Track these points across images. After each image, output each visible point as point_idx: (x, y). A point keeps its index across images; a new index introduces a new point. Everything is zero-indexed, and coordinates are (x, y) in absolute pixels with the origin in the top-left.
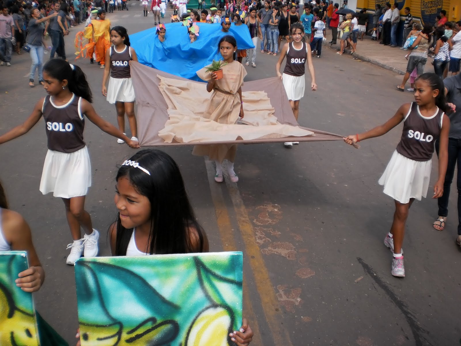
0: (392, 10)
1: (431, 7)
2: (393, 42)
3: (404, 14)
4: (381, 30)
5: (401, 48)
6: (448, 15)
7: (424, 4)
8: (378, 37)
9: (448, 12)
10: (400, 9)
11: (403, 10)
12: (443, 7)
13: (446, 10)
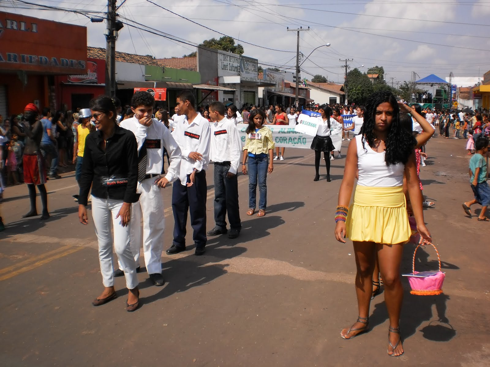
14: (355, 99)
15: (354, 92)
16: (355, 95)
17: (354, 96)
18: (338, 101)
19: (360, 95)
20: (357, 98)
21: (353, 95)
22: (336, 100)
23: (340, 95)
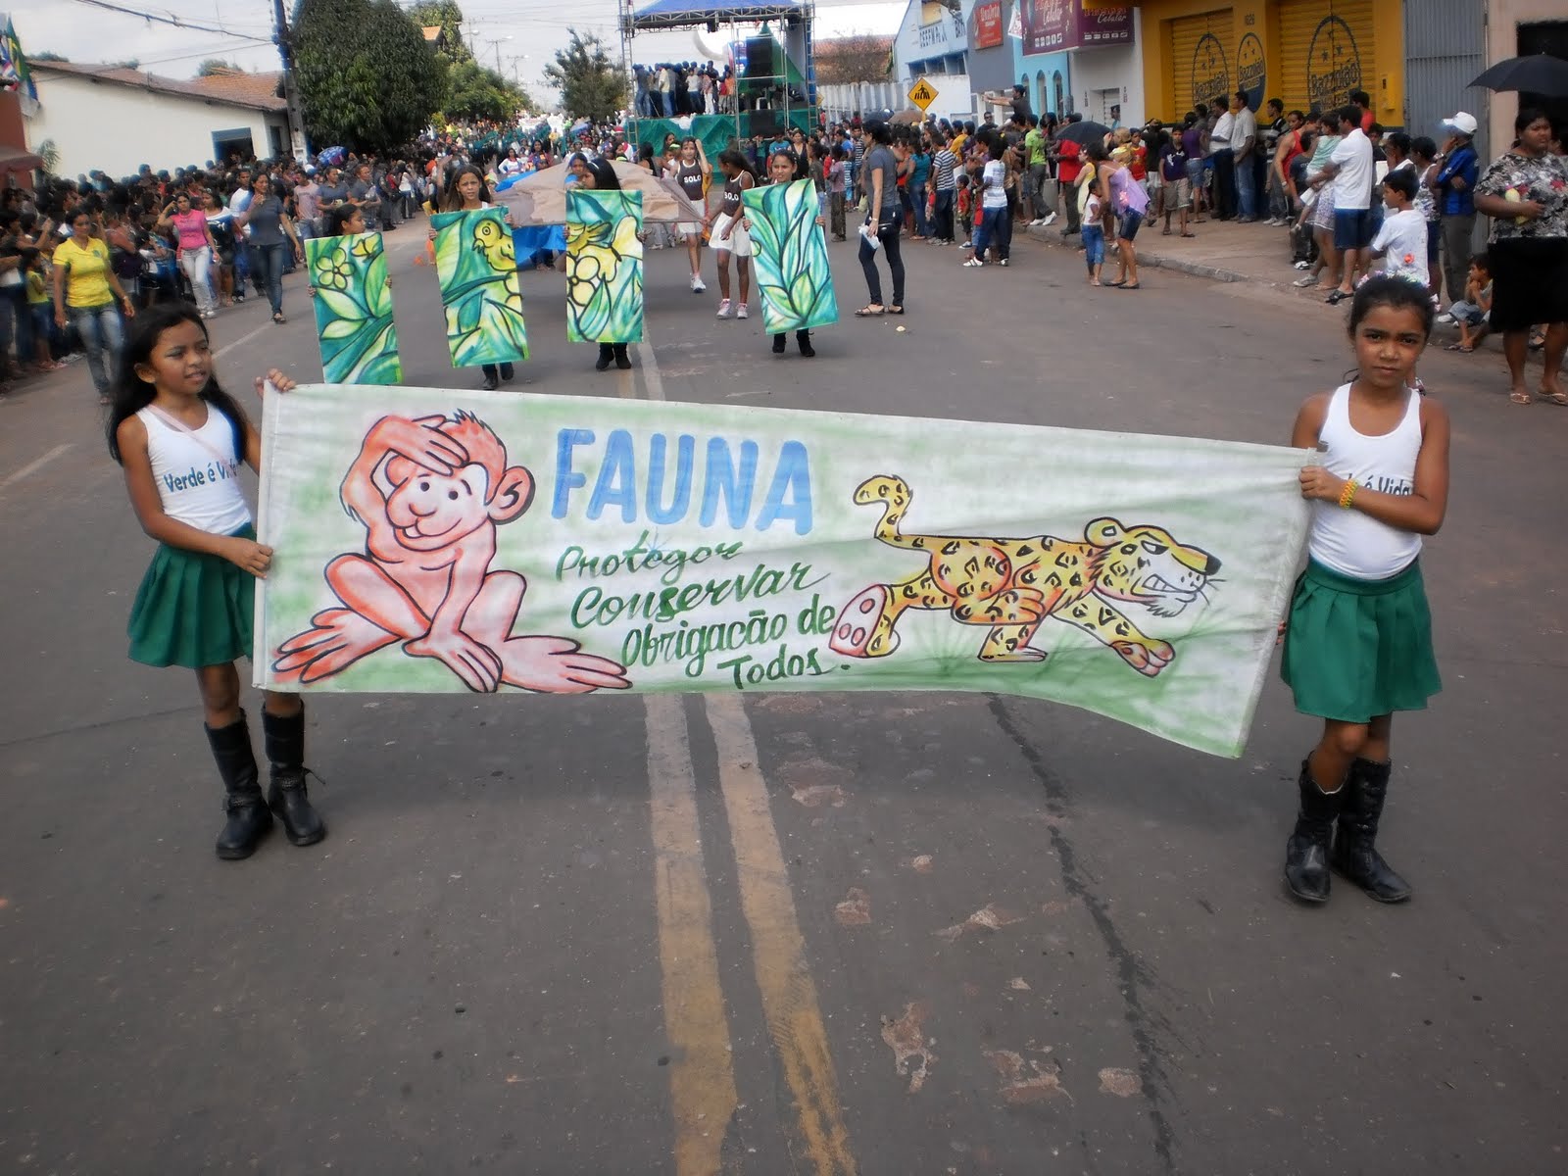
0: (1234, 115)
1: (1334, 90)
2: (1245, 207)
3: (1268, 121)
4: (1212, 181)
5: (1265, 222)
6: (1374, 105)
7: (1314, 86)
8: (1207, 201)
9: (1374, 95)
10: (1254, 109)
11: (1265, 109)
12: (1363, 84)
13: (1369, 92)
14: (352, 128)
15: (340, 89)
16: (345, 106)
17: (343, 113)
18: (263, 150)
19: (373, 105)
20: (362, 121)
21: (335, 107)
22: (249, 143)
23: (266, 113)
